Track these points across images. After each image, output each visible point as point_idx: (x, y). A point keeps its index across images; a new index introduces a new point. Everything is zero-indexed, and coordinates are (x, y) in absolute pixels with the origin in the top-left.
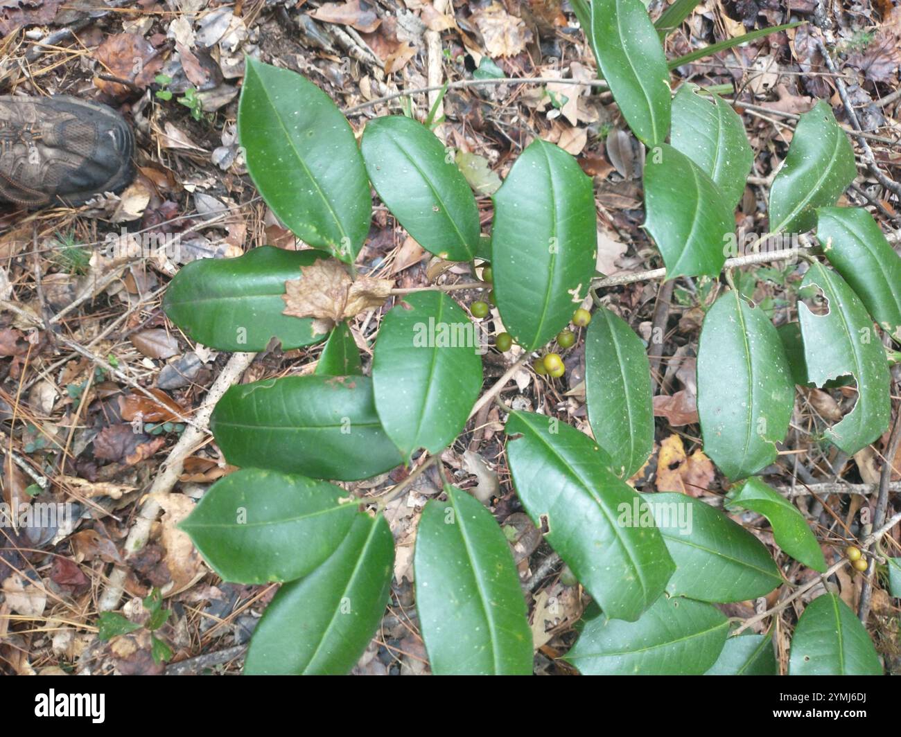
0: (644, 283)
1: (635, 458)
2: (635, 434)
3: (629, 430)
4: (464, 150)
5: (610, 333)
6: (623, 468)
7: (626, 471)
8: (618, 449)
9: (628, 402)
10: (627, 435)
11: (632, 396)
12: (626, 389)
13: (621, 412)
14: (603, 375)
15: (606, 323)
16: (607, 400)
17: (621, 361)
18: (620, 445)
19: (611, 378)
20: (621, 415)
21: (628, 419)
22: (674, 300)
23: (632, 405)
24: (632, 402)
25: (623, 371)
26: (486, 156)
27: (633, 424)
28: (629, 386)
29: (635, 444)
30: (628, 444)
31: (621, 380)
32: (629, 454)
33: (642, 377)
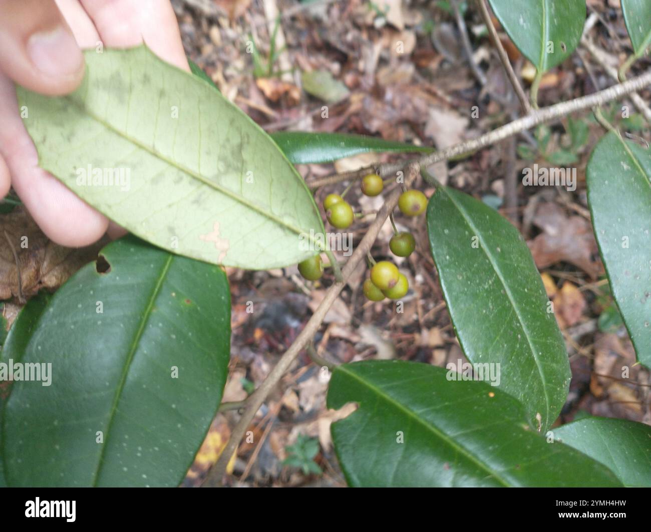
0: (489, 147)
1: (551, 396)
2: (541, 358)
3: (530, 354)
4: (308, 69)
5: (462, 218)
6: (538, 417)
7: (543, 420)
8: (523, 389)
9: (518, 312)
10: (531, 362)
11: (519, 302)
12: (509, 293)
13: (513, 329)
14: (468, 279)
15: (452, 205)
16: (486, 316)
17: (489, 254)
18: (524, 383)
19: (482, 282)
20: (513, 335)
21: (524, 338)
22: (519, 157)
23: (524, 317)
24: (523, 311)
25: (496, 268)
26: (329, 70)
27: (534, 343)
28: (511, 288)
29: (545, 373)
30: (536, 377)
31: (498, 280)
32: (541, 392)
33: (527, 272)
